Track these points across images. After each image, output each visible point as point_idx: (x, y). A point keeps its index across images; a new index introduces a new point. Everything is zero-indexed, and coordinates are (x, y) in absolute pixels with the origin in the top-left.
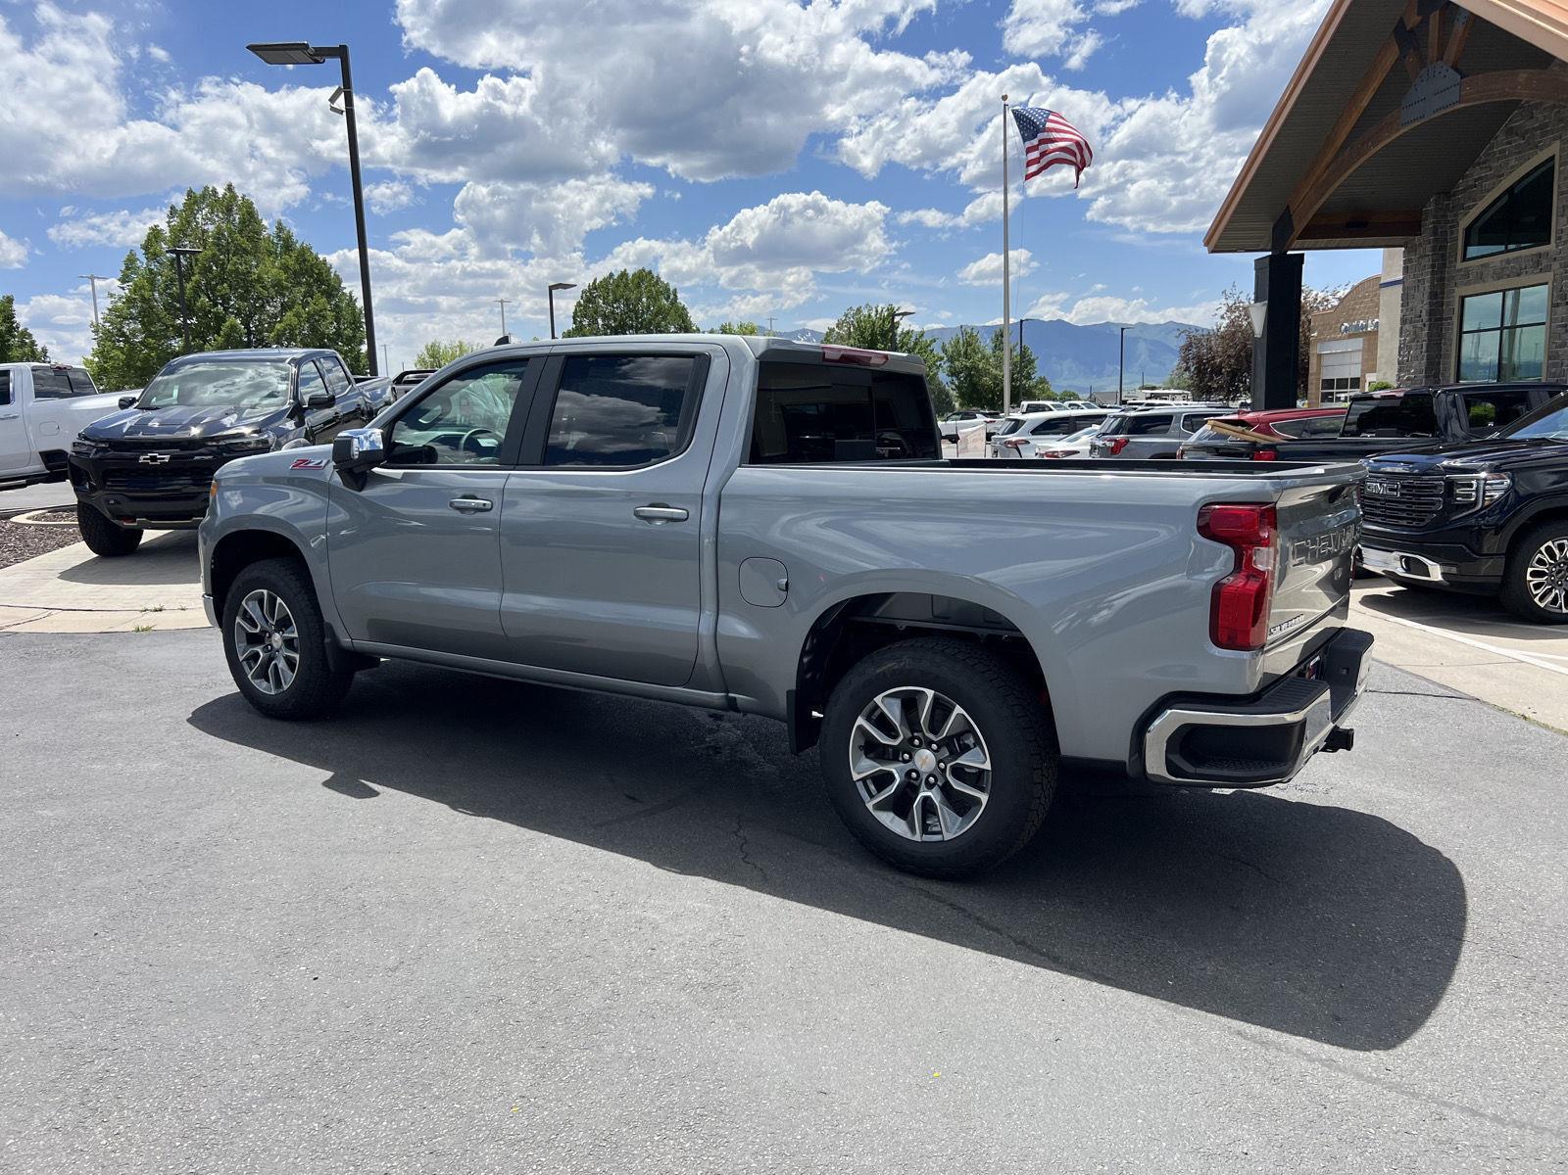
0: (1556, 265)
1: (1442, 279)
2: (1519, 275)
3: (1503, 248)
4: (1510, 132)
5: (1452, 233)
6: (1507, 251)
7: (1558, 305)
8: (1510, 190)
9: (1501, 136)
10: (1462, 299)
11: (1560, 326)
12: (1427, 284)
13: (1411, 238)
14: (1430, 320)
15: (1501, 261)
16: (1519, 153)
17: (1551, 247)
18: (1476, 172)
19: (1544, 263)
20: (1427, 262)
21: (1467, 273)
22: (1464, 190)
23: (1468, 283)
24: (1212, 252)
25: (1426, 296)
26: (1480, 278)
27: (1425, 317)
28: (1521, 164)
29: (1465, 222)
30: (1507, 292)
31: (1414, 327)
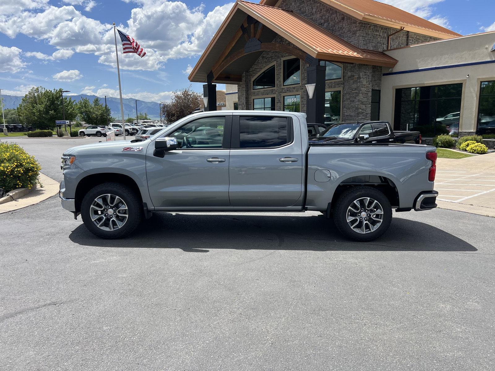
0: (277, 93)
1: (248, 94)
2: (268, 94)
3: (263, 87)
4: (263, 57)
5: (249, 82)
6: (264, 88)
7: (278, 103)
8: (264, 72)
9: (261, 58)
10: (254, 99)
11: (279, 108)
12: (245, 95)
13: (239, 82)
14: (246, 105)
15: (263, 91)
16: (266, 63)
17: (275, 88)
18: (255, 67)
19: (274, 92)
20: (244, 89)
21: (254, 93)
22: (252, 71)
23: (255, 96)
24: (191, 81)
25: (245, 98)
26: (258, 95)
27: (245, 104)
28: (266, 66)
29: (253, 79)
30: (265, 99)
31: (242, 106)
